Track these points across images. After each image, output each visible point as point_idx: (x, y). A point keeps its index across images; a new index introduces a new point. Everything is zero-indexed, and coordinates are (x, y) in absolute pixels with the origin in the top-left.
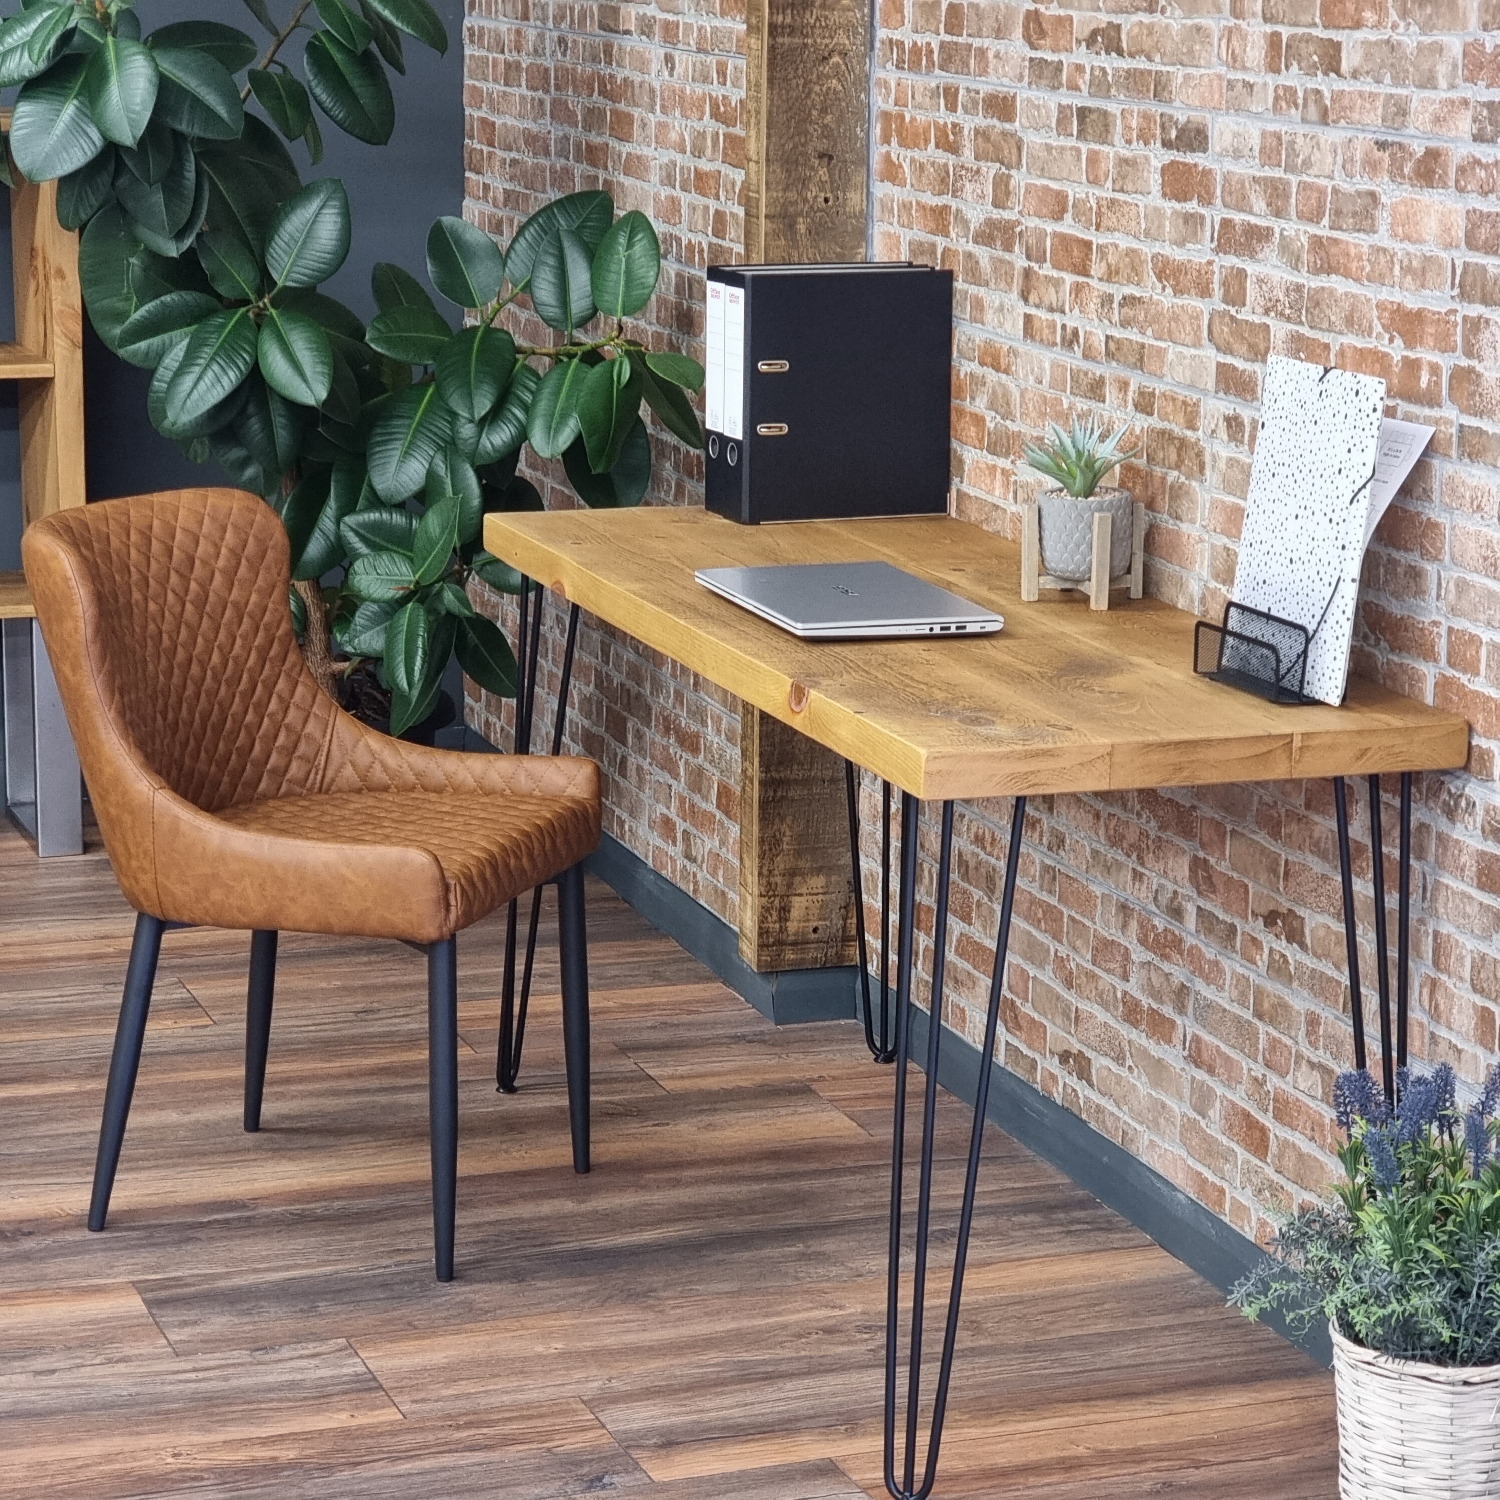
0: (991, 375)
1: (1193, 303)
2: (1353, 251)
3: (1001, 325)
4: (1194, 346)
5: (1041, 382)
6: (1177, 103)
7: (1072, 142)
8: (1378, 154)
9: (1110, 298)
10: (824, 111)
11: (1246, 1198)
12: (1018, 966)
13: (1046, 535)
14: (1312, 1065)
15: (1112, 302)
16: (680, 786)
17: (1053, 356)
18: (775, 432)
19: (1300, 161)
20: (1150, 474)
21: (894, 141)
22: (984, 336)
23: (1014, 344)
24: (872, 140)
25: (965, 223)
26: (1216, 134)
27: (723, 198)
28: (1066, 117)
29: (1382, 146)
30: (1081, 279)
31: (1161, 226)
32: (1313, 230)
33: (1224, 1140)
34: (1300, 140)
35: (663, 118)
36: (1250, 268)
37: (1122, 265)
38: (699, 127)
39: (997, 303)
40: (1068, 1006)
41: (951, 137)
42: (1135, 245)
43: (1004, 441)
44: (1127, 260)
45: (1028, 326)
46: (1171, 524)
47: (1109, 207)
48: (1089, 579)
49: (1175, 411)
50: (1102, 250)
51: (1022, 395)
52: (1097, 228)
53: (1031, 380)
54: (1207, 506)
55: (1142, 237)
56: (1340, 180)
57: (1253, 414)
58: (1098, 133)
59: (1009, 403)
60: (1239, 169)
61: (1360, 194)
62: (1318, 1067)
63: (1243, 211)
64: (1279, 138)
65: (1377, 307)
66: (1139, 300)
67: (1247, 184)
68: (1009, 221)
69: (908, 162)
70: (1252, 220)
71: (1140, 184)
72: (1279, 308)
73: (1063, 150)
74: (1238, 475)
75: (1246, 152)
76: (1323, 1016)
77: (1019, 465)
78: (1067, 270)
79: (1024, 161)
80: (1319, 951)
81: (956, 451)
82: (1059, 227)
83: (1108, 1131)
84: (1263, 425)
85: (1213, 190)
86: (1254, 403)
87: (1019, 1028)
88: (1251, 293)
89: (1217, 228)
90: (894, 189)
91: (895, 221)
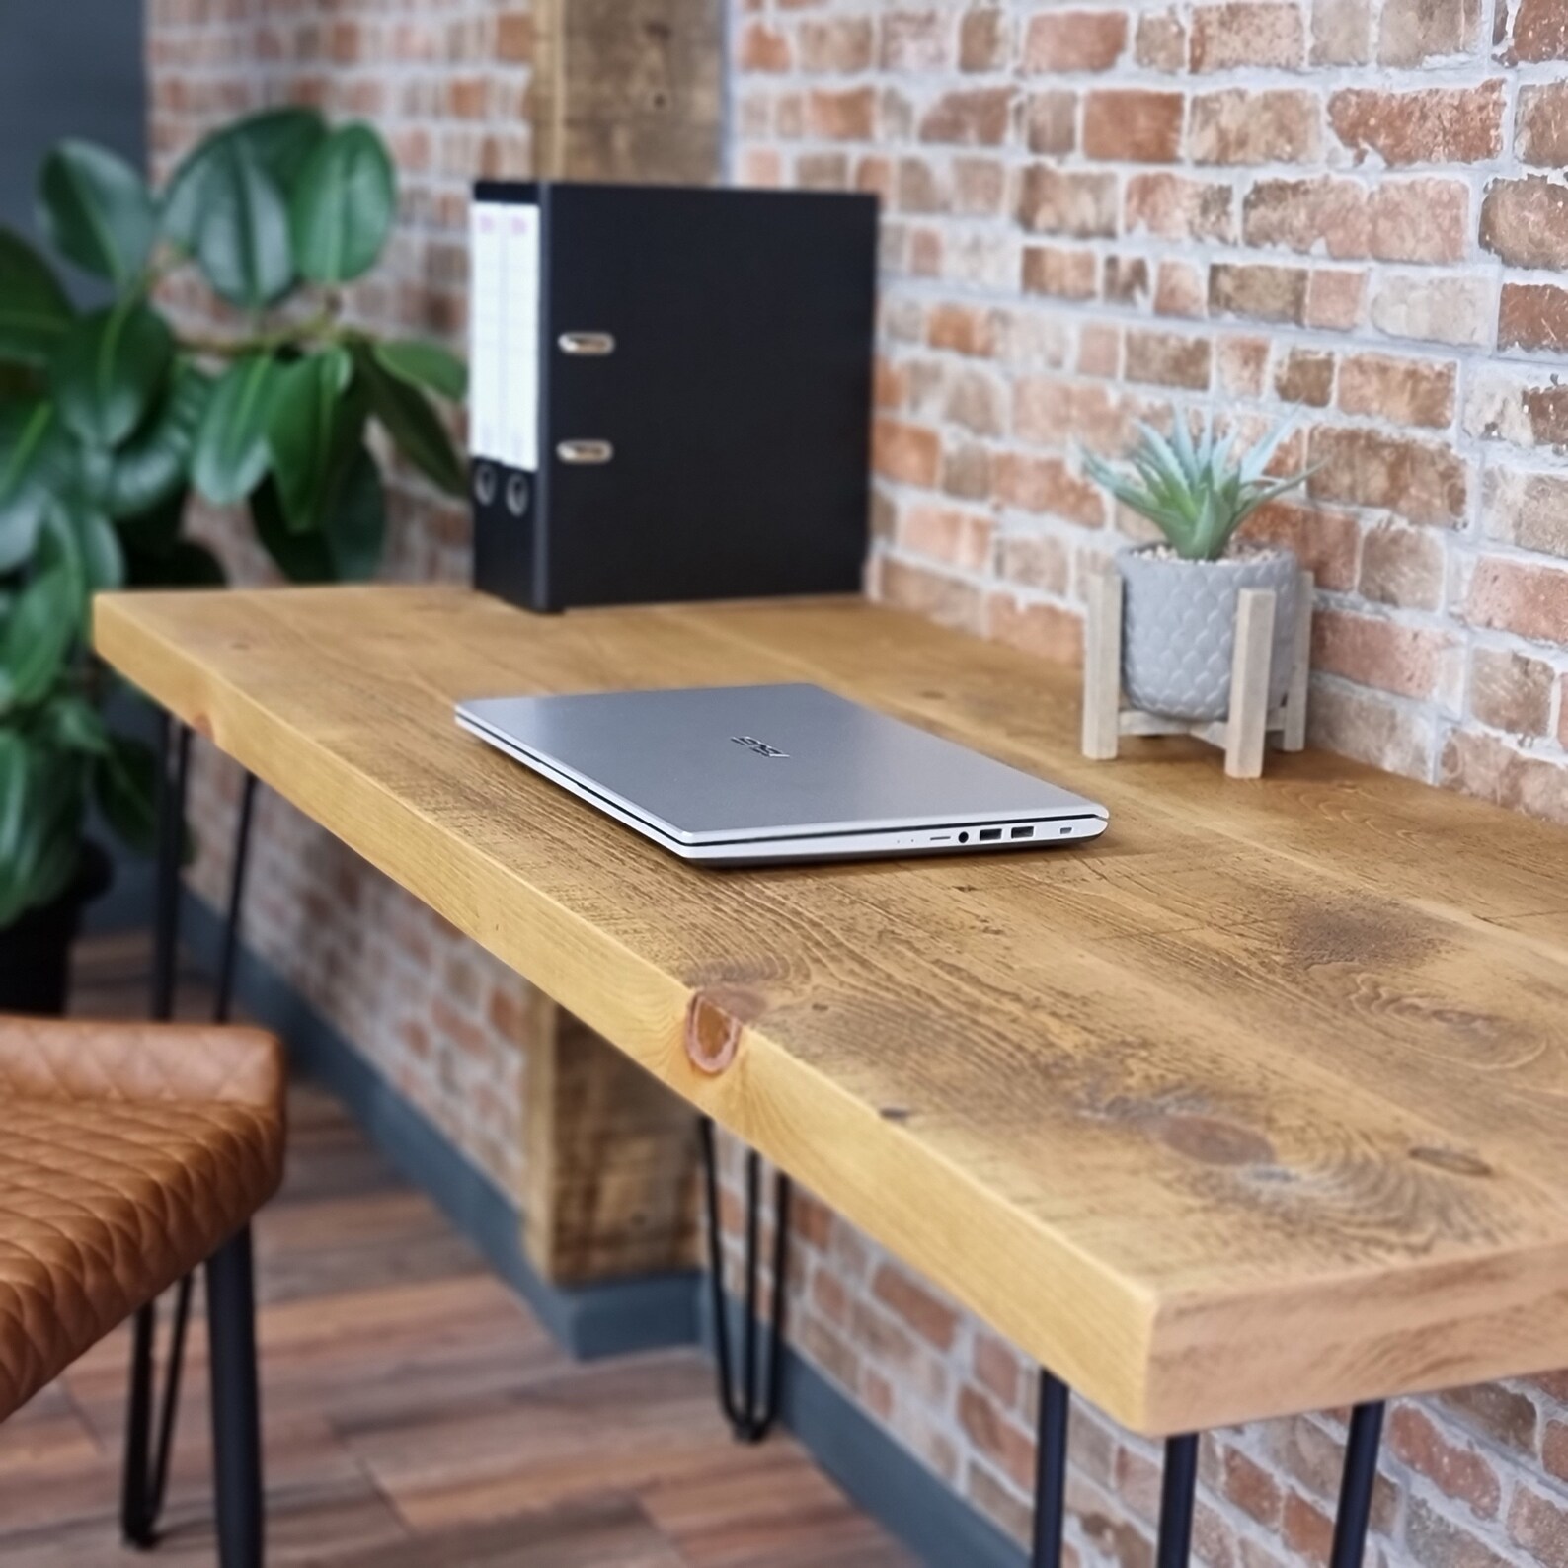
0: (953, 364)
1: (1439, 175)
3: (974, 275)
4: (1442, 261)
5: (1059, 365)
9: (1224, 195)
13: (1137, 633)
15: (1227, 201)
16: (435, 982)
17: (1086, 317)
18: (588, 457)
20: (1318, 518)
21: (769, 5)
22: (940, 298)
23: (1002, 305)
24: (731, 5)
25: (904, 111)
27: (493, 118)
30: (1152, 170)
31: (1357, 34)
35: (403, 18)
37: (1253, 128)
39: (967, 238)
42: (1284, 83)
43: (979, 472)
44: (1267, 116)
45: (1033, 269)
46: (1367, 612)
47: (1223, 23)
48: (1224, 718)
49: (1385, 393)
50: (1205, 108)
51: (1019, 390)
52: (1196, 66)
53: (1038, 363)
54: (1468, 575)
55: (1305, 66)
59: (988, 407)
66: (1295, 189)
68: (994, 91)
69: (794, 30)
74: (1557, 510)
77: (1008, 511)
78: (1120, 158)
81: (880, 493)
82: (1103, 83)
87: (998, 1446)
89: (1513, 12)
90: (769, 81)
91: (770, 132)
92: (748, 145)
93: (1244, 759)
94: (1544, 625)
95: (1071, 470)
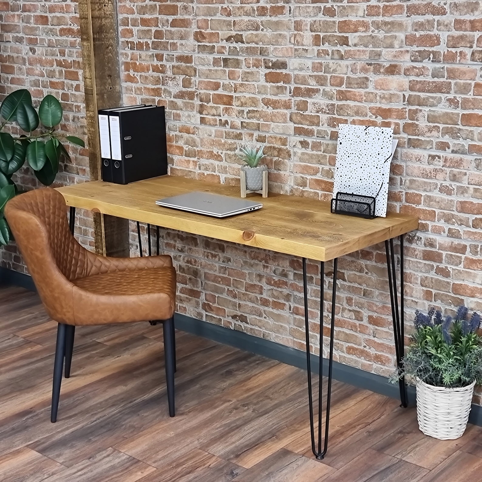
0: (185, 135)
1: (282, 111)
2: (357, 94)
3: (189, 121)
4: (284, 123)
5: (211, 136)
6: (271, 55)
7: (222, 68)
8: (368, 67)
9: (243, 111)
10: (108, 63)
12: (210, 294)
13: (248, 179)
14: (350, 311)
15: (244, 112)
17: (216, 128)
18: (129, 157)
19: (331, 70)
20: (265, 159)
21: (131, 71)
22: (181, 124)
23: (197, 126)
24: (121, 69)
25: (170, 93)
26: (290, 64)
27: (66, 89)
28: (218, 61)
29: (369, 64)
30: (228, 106)
31: (265, 90)
32: (338, 89)
34: (331, 65)
36: (309, 100)
37: (247, 102)
38: (52, 69)
39: (186, 115)
40: (235, 303)
41: (161, 68)
42: (253, 96)
43: (193, 153)
44: (250, 100)
45: (203, 120)
46: (275, 172)
47: (240, 86)
48: (262, 189)
49: (276, 141)
50: (238, 98)
51: (202, 140)
52: (235, 92)
53: (206, 135)
54: (292, 166)
55: (257, 94)
56: (350, 74)
57: (313, 140)
58: (234, 65)
59: (195, 142)
60: (302, 73)
61: (360, 78)
62: (353, 311)
63: (305, 85)
64: (321, 64)
65: (369, 108)
66: (256, 111)
67: (306, 77)
68: (191, 91)
69: (139, 76)
70: (310, 87)
71: (255, 79)
72: (324, 111)
73: (216, 71)
74: (306, 157)
75: (306, 68)
76: (354, 297)
77: (201, 159)
78: (221, 104)
79: (197, 74)
80: (352, 281)
81: (169, 157)
82: (216, 92)
83: (256, 335)
84: (341, 143)
85: (290, 79)
86: (313, 137)
87: (212, 310)
88: (310, 107)
89: (292, 90)
90: (132, 84)
91: (133, 93)
92: (127, 95)
93: (265, 195)
94: (305, 172)
95: (215, 152)
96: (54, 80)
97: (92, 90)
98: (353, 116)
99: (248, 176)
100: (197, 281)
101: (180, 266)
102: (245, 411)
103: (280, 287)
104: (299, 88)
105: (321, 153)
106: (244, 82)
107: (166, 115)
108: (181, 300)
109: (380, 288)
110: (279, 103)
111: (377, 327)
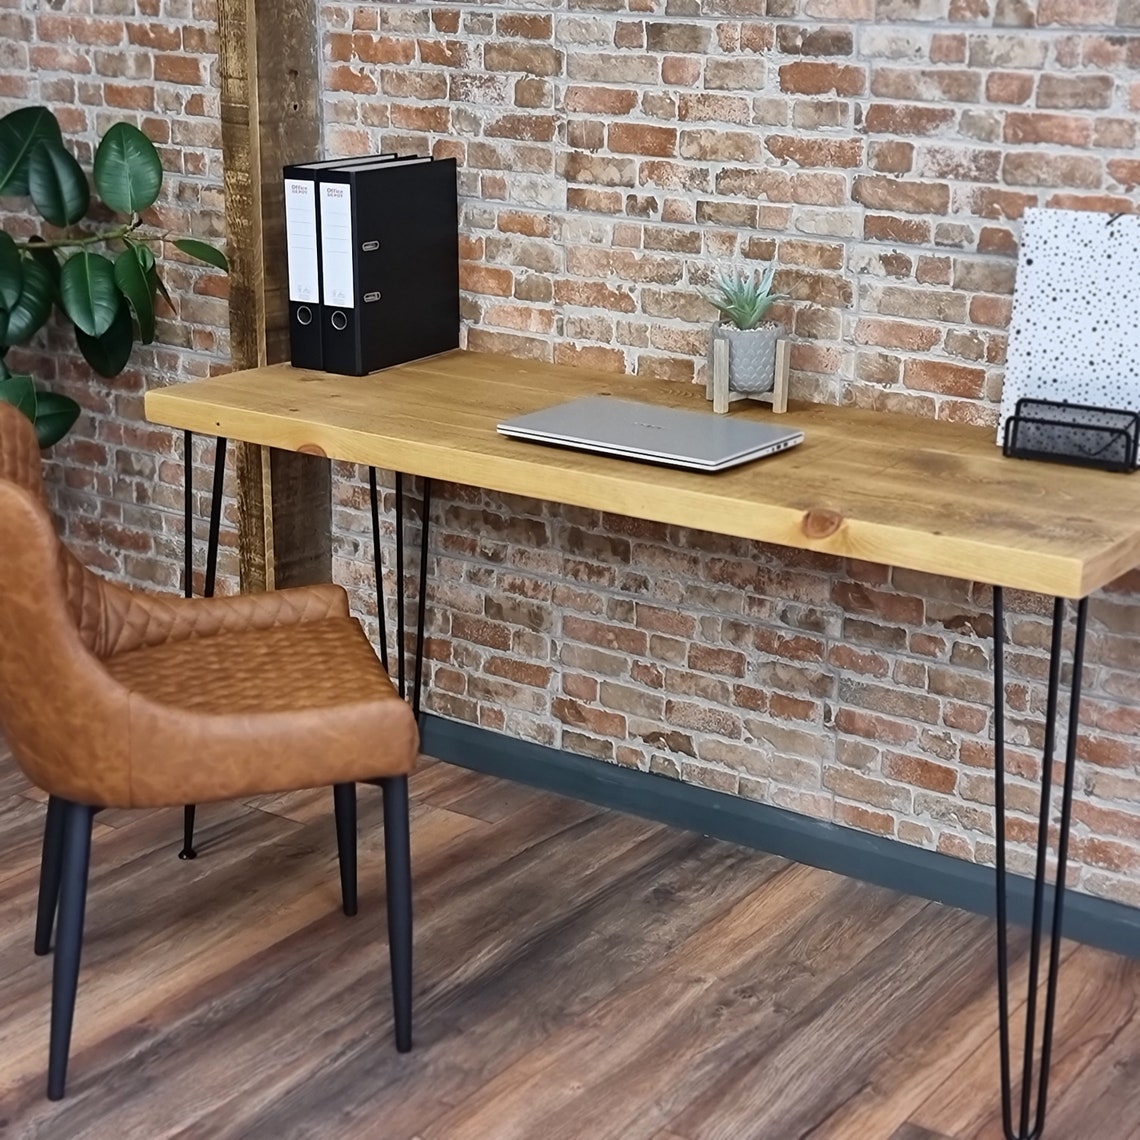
0: (519, 239)
1: (829, 172)
2: (1073, 124)
3: (532, 199)
4: (833, 205)
5: (600, 241)
6: (801, 16)
7: (642, 52)
8: (1109, 47)
9: (704, 173)
10: (291, 36)
11: (924, 820)
12: (579, 676)
14: (1016, 722)
15: (707, 175)
17: (616, 221)
18: (374, 299)
19: (993, 57)
21: (354, 60)
22: (505, 208)
23: (556, 214)
24: (321, 56)
25: (475, 122)
26: (863, 40)
27: (157, 108)
28: (633, 32)
29: (1115, 41)
30: (657, 159)
31: (780, 114)
32: (1011, 109)
33: (890, 782)
34: (992, 42)
35: (43, 45)
36: (917, 142)
37: (720, 146)
38: (114, 50)
39: (525, 182)
40: (658, 701)
41: (448, 53)
42: (739, 129)
43: (543, 289)
44: (729, 142)
45: (575, 199)
47: (699, 101)
48: (771, 390)
49: (806, 256)
50: (691, 137)
51: (570, 253)
52: (682, 118)
53: (584, 240)
54: (854, 325)
55: (751, 123)
56: (1053, 69)
57: (923, 253)
58: (682, 43)
59: (547, 259)
60: (899, 66)
61: (1084, 80)
62: (1025, 723)
63: (906, 98)
64: (961, 40)
65: (1109, 165)
66: (748, 173)
67: (912, 78)
68: (542, 117)
69: (377, 74)
70: (920, 105)
71: (747, 82)
72: (961, 171)
73: (625, 59)
74: (901, 300)
75: (911, 52)
76: (1030, 687)
77: (567, 306)
78: (635, 153)
79: (564, 69)
80: (1025, 641)
81: (466, 299)
82: (621, 120)
83: (718, 786)
84: (1030, 262)
85: (859, 84)
86: (923, 245)
87: (584, 720)
88: (918, 161)
89: (865, 113)
90: (356, 96)
91: (358, 122)
92: (337, 127)
93: (779, 406)
94: (895, 342)
95: (611, 287)
96: (119, 82)
97: (246, 112)
98: (1054, 186)
99: (738, 352)
100: (539, 640)
101: (488, 600)
102: (754, 1010)
103: (799, 658)
104: (888, 107)
105: (948, 289)
106: (711, 92)
107: (459, 182)
108: (488, 692)
109: (1113, 662)
110: (820, 149)
111: (1098, 768)
